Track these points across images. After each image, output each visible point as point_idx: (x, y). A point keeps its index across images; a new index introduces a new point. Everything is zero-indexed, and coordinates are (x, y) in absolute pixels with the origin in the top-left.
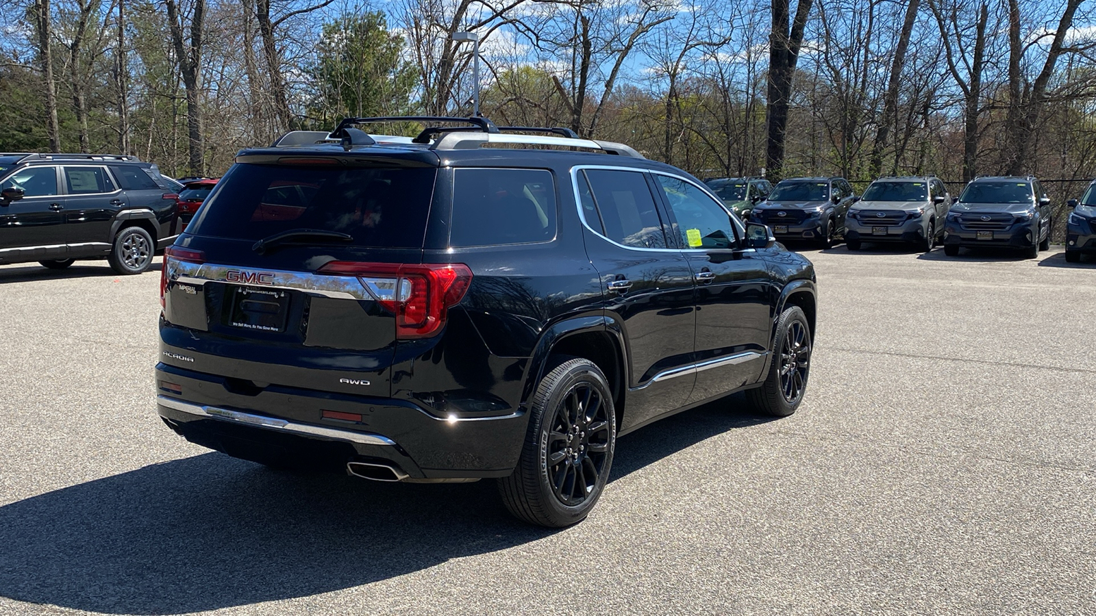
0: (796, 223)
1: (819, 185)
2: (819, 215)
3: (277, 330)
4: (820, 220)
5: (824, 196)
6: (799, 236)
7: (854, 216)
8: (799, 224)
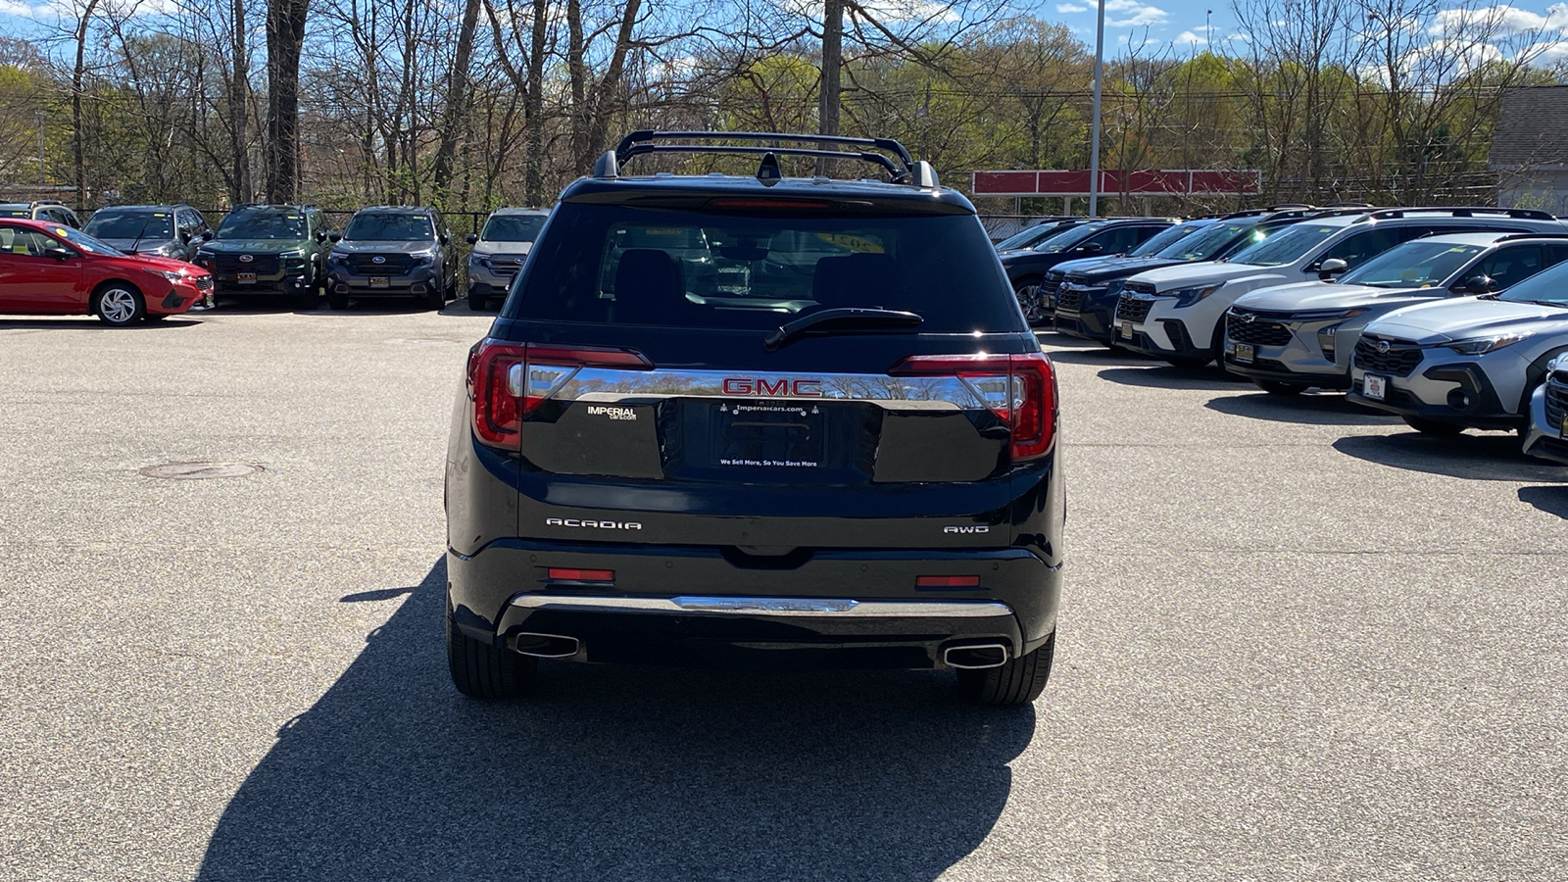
0: (400, 273)
1: (415, 218)
2: (431, 260)
3: (815, 464)
4: (432, 268)
5: (427, 234)
6: (406, 292)
7: (483, 263)
8: (407, 274)
